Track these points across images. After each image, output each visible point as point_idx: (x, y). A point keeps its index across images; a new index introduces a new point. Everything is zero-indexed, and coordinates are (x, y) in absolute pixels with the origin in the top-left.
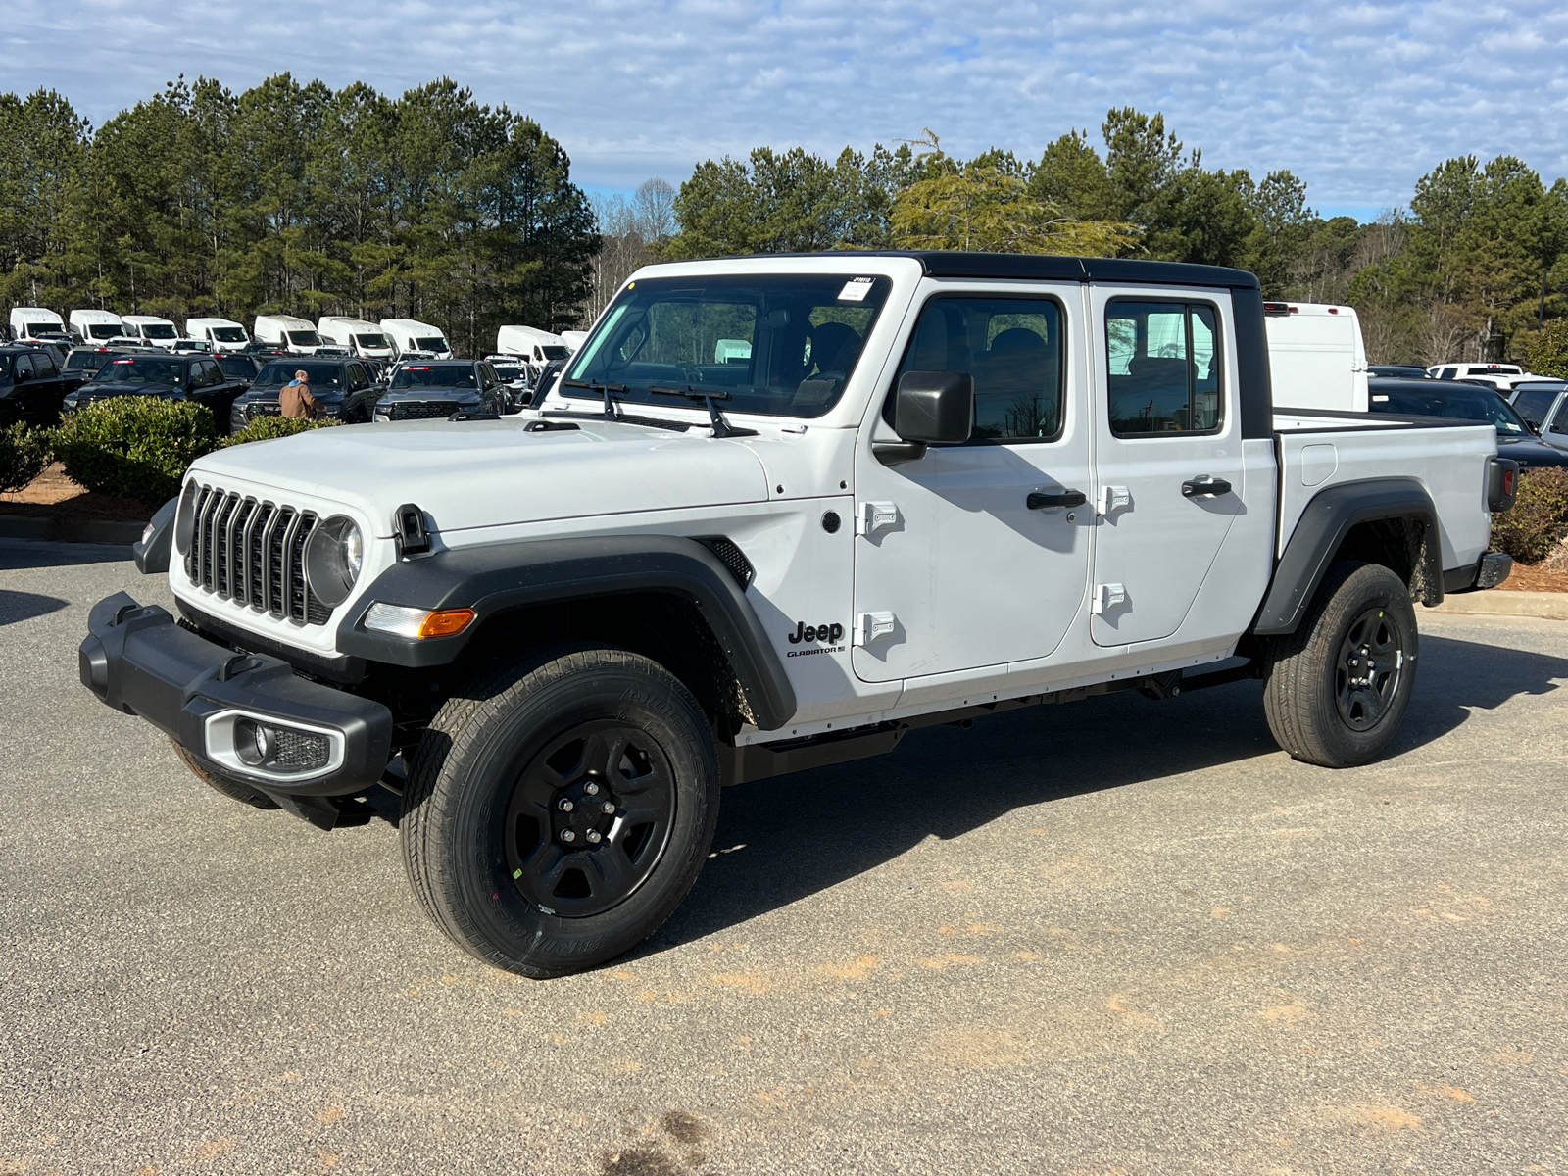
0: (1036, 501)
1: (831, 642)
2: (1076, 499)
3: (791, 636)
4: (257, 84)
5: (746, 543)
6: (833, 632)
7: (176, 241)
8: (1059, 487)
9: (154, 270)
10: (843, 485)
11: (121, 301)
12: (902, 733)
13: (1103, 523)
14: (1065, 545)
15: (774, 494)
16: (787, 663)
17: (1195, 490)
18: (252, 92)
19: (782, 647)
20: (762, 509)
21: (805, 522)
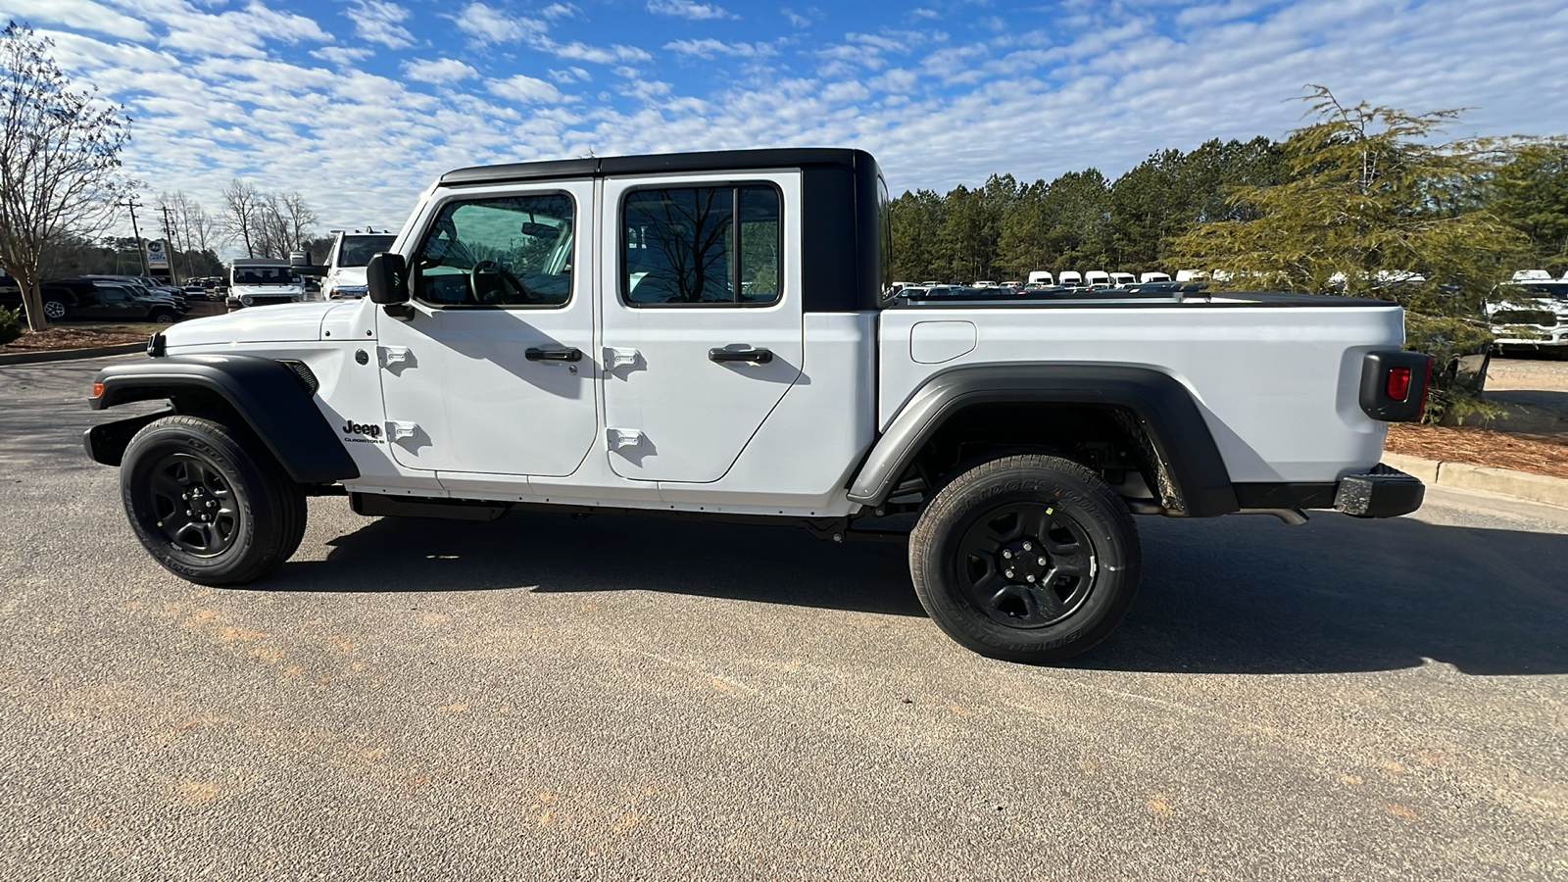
0: (534, 355)
1: (373, 436)
2: (575, 355)
3: (344, 428)
4: (1197, 147)
5: (315, 366)
6: (374, 431)
7: (1143, 235)
8: (559, 345)
9: (1129, 249)
10: (370, 334)
11: (1113, 265)
12: (499, 511)
13: (611, 378)
14: (574, 393)
15: (324, 337)
16: (347, 445)
17: (729, 357)
18: (1194, 152)
19: (342, 435)
20: (316, 346)
21: (344, 356)
